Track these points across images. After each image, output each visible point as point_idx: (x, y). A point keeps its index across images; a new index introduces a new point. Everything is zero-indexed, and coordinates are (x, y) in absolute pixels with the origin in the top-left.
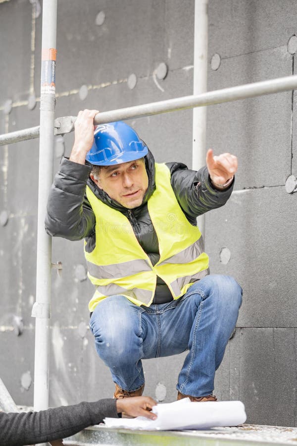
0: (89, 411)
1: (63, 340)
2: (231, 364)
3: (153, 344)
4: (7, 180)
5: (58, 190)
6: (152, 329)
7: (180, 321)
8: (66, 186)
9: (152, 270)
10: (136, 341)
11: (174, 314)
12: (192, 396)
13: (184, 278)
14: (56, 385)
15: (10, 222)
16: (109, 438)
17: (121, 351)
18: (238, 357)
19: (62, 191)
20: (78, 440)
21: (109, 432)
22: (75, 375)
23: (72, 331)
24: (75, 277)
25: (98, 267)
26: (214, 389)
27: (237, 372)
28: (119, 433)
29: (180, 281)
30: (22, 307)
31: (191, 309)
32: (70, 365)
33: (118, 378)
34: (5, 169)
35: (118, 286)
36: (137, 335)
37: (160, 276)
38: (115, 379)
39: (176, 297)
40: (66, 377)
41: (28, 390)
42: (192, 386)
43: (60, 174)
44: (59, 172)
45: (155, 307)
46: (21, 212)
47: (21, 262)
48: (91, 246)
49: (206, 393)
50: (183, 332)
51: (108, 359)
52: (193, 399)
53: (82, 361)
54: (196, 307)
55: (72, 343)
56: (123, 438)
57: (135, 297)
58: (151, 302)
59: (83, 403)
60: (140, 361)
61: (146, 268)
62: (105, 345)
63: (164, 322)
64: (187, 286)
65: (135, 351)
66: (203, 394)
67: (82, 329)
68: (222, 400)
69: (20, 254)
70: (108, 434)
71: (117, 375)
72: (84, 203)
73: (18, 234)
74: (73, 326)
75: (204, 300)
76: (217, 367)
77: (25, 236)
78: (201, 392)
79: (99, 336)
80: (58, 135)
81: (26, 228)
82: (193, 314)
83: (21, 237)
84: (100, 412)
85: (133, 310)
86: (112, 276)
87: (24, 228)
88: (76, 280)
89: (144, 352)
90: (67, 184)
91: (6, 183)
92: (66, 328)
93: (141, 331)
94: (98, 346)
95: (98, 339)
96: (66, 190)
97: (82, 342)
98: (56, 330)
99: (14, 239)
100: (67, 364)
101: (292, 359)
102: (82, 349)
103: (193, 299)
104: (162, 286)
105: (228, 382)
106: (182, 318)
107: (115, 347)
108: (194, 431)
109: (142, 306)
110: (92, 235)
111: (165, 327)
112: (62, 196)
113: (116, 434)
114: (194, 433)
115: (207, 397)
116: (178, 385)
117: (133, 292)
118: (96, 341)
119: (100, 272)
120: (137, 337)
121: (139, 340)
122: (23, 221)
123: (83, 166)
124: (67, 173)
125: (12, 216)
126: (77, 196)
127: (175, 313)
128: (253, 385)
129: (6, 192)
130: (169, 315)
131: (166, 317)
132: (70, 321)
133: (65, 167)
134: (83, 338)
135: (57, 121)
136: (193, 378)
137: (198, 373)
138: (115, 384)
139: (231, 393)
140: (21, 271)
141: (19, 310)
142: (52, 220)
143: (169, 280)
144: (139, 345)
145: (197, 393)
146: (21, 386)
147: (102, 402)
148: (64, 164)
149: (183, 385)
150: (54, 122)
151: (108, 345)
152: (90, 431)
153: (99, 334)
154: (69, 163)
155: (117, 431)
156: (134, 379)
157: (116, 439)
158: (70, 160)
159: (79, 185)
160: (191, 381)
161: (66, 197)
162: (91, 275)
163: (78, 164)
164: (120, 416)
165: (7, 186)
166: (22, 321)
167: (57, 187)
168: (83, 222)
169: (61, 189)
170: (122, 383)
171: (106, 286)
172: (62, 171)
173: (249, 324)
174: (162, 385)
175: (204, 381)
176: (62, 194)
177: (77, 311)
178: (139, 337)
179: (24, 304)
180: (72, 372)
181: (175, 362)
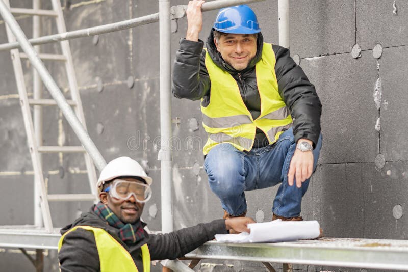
0: (205, 230)
1: (182, 178)
2: (314, 192)
3: (253, 179)
4: (132, 51)
5: (180, 63)
6: (252, 169)
7: (274, 160)
8: (186, 60)
9: (252, 123)
10: (240, 179)
11: (269, 156)
12: (284, 216)
13: (278, 128)
14: (177, 213)
15: (135, 85)
16: (220, 250)
17: (229, 187)
18: (319, 187)
19: (182, 63)
20: (196, 253)
21: (220, 246)
22: (192, 205)
23: (189, 170)
24: (189, 128)
25: (211, 119)
26: (300, 211)
27: (319, 199)
28: (227, 247)
29: (274, 130)
30: (147, 153)
31: (282, 151)
32: (188, 197)
33: (226, 206)
34: (130, 43)
35: (226, 134)
36: (241, 174)
37: (259, 127)
38: (224, 206)
39: (271, 143)
40: (185, 207)
41: (154, 219)
42: (284, 209)
43: (180, 51)
44: (179, 50)
45: (255, 150)
46: (144, 77)
47: (145, 116)
48: (207, 102)
49: (294, 214)
50: (277, 169)
51: (219, 193)
52: (284, 219)
53: (197, 194)
54: (286, 150)
55: (189, 180)
56: (231, 250)
57: (239, 144)
58: (251, 147)
59: (200, 225)
60: (243, 193)
61: (249, 121)
62: (216, 182)
63: (262, 162)
64: (279, 133)
65: (239, 186)
66: (292, 215)
67: (196, 168)
68: (307, 220)
69: (144, 111)
70: (219, 247)
71: (226, 204)
72: (201, 70)
73: (142, 95)
74: (189, 167)
75: (292, 144)
76: (303, 195)
77: (148, 96)
78: (290, 214)
79: (211, 175)
80: (173, 19)
81: (149, 90)
82: (284, 155)
83: (145, 97)
84: (213, 230)
85: (237, 155)
86: (221, 126)
87: (147, 90)
88: (190, 130)
89: (246, 186)
90: (186, 58)
91: (131, 54)
92: (183, 168)
93: (244, 171)
94: (211, 183)
95: (211, 178)
96: (186, 62)
97: (197, 179)
98: (176, 170)
99: (139, 99)
100: (185, 197)
101: (360, 187)
102: (197, 185)
103: (283, 144)
104: (260, 134)
105: (312, 207)
106: (276, 158)
107: (224, 184)
108: (284, 243)
109: (244, 151)
110: (208, 94)
111: (262, 165)
112: (183, 67)
113: (226, 247)
114: (284, 244)
115: (296, 218)
116: (274, 208)
117: (237, 139)
118: (209, 180)
119: (212, 123)
120: (241, 176)
121: (242, 178)
122: (146, 84)
123: (197, 42)
124: (185, 49)
125: (137, 80)
126: (194, 66)
127: (270, 154)
128: (331, 208)
129: (131, 61)
130: (265, 156)
131: (263, 158)
132: (187, 163)
133: (183, 45)
134: (197, 176)
135: (172, 9)
136: (285, 203)
137: (288, 199)
138: (224, 211)
139: (314, 215)
140: (146, 124)
141: (145, 155)
142: (177, 87)
143: (266, 130)
144: (242, 182)
145: (288, 215)
146: (149, 215)
147: (214, 222)
148: (182, 42)
149: (277, 208)
150: (170, 10)
151: (219, 182)
152: (206, 246)
153: (211, 174)
154: (185, 42)
155: (226, 245)
156: (239, 207)
157: (226, 251)
158: (187, 39)
159: (196, 58)
160: (283, 205)
161: (186, 68)
162: (205, 124)
163: (192, 42)
164: (228, 232)
165: (132, 56)
166: (147, 163)
167: (178, 61)
168: (201, 86)
169: (182, 62)
170: (229, 210)
171: (217, 134)
172: (181, 49)
173: (327, 161)
174: (261, 211)
175: (293, 205)
176: (183, 65)
177: (191, 154)
178: (243, 175)
179: (149, 150)
180: (190, 203)
181: (271, 192)
